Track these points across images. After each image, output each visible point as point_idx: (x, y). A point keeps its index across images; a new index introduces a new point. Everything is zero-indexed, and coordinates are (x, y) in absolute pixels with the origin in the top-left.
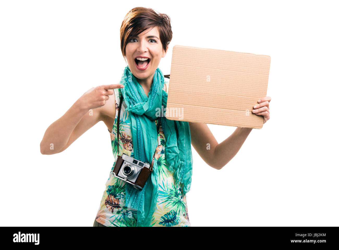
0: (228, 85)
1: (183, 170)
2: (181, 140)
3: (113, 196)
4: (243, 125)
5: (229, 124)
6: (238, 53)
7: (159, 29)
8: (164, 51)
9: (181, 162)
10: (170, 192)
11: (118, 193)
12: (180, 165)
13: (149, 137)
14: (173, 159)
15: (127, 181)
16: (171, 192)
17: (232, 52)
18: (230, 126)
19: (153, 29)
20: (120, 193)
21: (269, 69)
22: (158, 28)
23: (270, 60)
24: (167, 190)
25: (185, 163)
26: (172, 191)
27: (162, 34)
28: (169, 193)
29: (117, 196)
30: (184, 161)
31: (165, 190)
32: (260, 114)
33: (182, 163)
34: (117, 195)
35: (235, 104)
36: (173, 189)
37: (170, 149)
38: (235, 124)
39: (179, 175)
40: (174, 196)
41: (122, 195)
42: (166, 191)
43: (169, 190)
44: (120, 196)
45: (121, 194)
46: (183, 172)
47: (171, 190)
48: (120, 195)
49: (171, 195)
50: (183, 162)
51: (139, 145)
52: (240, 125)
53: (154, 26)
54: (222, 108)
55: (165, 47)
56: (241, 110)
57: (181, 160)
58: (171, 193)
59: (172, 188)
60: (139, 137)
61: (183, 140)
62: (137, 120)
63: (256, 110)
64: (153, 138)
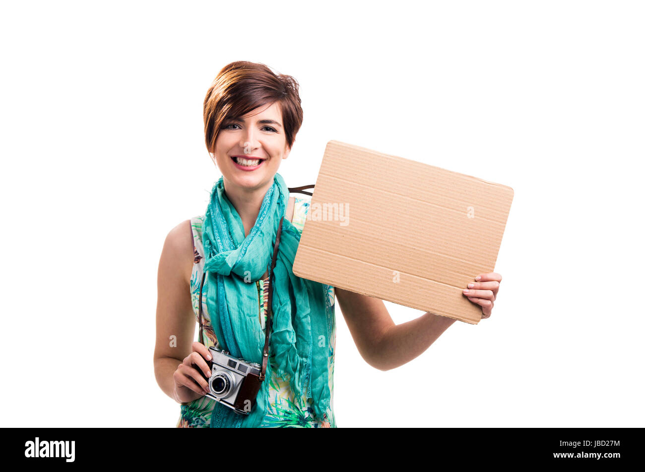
0: (423, 229)
1: (305, 374)
2: (300, 318)
3: (187, 422)
4: (441, 311)
5: (413, 304)
6: (451, 172)
7: (283, 107)
8: (287, 147)
9: (300, 359)
10: (285, 416)
11: (195, 417)
12: (299, 364)
13: (242, 316)
14: (283, 355)
15: (221, 402)
16: (287, 416)
17: (439, 169)
18: (414, 308)
19: (272, 106)
20: (199, 416)
21: (508, 213)
22: (281, 105)
23: (513, 196)
24: (276, 413)
25: (309, 361)
26: (289, 414)
27: (287, 117)
28: (282, 419)
29: (192, 422)
30: (306, 357)
31: (271, 413)
32: (475, 300)
33: (303, 361)
34: (194, 419)
35: (431, 268)
36: (292, 410)
37: (279, 337)
38: (425, 307)
39: (300, 384)
40: (297, 424)
41: (201, 419)
42: (273, 414)
43: (282, 414)
44: (198, 422)
45: (199, 419)
46: (307, 378)
47: (286, 412)
48: (197, 420)
49: (286, 422)
50: (304, 359)
51: (224, 332)
52: (434, 309)
53: (274, 101)
54: (405, 272)
55: (290, 141)
56: (442, 281)
57: (302, 356)
58: (287, 418)
59: (289, 408)
60: (222, 318)
61: (306, 317)
62: (219, 284)
63: (471, 291)
64: (250, 316)
